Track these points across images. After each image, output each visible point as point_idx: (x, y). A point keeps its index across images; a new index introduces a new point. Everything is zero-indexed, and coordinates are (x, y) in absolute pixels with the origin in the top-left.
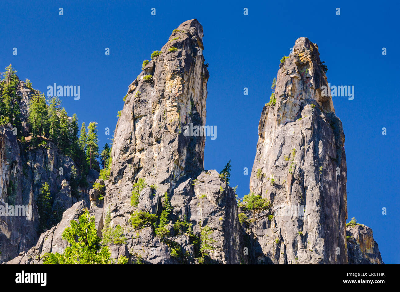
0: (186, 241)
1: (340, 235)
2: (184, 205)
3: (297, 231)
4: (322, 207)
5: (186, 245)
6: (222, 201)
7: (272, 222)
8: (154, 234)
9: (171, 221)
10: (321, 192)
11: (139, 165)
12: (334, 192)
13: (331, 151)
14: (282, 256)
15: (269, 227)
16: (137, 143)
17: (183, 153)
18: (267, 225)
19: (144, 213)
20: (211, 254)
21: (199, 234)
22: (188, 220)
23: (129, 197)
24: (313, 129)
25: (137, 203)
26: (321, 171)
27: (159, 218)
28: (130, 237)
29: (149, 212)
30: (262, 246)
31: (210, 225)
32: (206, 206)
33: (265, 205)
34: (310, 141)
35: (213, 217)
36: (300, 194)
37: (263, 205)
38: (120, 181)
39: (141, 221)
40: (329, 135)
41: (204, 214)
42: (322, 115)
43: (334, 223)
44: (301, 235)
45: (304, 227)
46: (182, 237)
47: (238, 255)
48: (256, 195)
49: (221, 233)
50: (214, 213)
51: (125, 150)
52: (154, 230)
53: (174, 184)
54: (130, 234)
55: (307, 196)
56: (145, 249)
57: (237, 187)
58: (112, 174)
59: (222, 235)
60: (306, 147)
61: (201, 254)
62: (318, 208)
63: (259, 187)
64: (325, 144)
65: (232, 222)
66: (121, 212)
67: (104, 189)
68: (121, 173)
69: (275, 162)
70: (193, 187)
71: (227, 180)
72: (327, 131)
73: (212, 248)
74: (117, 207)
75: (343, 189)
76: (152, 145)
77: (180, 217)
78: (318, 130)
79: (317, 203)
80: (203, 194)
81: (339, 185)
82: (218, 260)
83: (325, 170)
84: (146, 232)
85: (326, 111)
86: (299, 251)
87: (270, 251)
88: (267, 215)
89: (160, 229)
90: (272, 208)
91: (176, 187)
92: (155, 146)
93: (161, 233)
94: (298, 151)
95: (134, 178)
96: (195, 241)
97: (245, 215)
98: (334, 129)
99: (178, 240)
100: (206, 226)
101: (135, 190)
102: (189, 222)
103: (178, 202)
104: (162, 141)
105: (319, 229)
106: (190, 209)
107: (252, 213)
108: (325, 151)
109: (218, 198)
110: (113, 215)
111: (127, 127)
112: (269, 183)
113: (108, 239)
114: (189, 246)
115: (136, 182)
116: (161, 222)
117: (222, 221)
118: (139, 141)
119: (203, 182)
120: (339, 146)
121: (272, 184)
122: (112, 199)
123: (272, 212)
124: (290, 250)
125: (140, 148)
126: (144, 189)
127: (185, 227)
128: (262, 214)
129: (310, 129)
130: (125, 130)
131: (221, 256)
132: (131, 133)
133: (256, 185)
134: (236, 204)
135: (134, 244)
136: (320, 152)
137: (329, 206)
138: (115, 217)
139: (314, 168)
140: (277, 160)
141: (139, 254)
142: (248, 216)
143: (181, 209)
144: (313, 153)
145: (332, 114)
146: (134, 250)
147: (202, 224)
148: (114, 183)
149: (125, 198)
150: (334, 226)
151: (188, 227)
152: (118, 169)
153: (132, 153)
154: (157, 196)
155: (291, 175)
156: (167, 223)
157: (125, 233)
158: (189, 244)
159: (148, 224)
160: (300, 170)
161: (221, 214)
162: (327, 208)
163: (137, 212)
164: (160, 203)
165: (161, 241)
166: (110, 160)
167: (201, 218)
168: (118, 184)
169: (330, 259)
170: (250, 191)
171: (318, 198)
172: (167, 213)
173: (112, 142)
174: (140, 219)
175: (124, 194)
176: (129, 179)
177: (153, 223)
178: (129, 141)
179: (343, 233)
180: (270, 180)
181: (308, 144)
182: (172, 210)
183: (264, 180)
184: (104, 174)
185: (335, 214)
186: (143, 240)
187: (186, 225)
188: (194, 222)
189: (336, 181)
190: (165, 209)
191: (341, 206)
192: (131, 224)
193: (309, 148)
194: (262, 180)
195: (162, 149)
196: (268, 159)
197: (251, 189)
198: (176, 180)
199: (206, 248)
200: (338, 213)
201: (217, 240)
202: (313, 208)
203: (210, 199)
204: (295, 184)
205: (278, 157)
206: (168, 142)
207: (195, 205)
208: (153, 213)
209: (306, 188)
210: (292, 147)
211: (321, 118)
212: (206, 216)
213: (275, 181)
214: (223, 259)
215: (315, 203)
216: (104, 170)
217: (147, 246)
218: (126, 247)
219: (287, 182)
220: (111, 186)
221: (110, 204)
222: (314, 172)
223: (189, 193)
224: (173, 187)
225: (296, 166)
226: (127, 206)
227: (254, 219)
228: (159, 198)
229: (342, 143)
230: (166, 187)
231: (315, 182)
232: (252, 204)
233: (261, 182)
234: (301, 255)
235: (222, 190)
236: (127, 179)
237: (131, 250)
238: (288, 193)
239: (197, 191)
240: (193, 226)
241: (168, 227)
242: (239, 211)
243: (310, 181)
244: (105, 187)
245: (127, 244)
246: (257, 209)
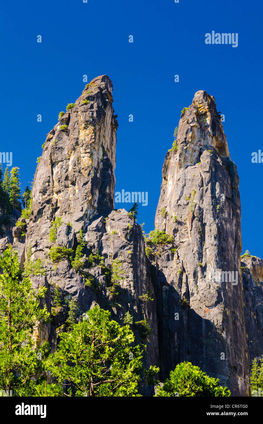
0: (99, 272)
1: (235, 266)
2: (96, 240)
3: (198, 263)
4: (219, 241)
5: (98, 276)
6: (131, 236)
7: (175, 255)
8: (70, 267)
9: (85, 255)
10: (218, 228)
11: (57, 205)
12: (229, 228)
13: (227, 192)
14: (184, 285)
15: (172, 259)
16: (54, 185)
17: (95, 194)
18: (170, 257)
19: (61, 248)
20: (121, 284)
21: (110, 266)
22: (100, 254)
23: (48, 234)
24: (210, 172)
25: (55, 239)
26: (218, 210)
27: (74, 253)
28: (49, 269)
29: (66, 246)
30: (166, 276)
31: (120, 258)
32: (116, 241)
33: (168, 240)
34: (208, 183)
35: (123, 250)
36: (200, 229)
37: (167, 240)
38: (39, 220)
39: (59, 255)
40: (225, 177)
41: (114, 248)
42: (219, 160)
43: (230, 255)
44: (201, 266)
45: (204, 259)
46: (96, 268)
47: (145, 284)
48: (161, 231)
49: (130, 265)
50: (123, 247)
51: (44, 192)
52: (70, 263)
53: (88, 222)
54: (49, 266)
55: (206, 232)
56: (63, 279)
57: (144, 224)
58: (32, 213)
59: (131, 267)
60: (205, 188)
61: (112, 284)
62: (216, 242)
63: (163, 224)
64: (221, 186)
65: (140, 255)
66: (40, 247)
67: (26, 226)
68: (40, 212)
69: (178, 201)
70: (104, 224)
71: (135, 218)
72: (223, 174)
73: (122, 278)
74: (37, 243)
75: (238, 225)
76: (68, 187)
77: (93, 250)
78: (215, 173)
79: (215, 238)
80: (114, 230)
81: (234, 222)
82: (127, 289)
83: (222, 208)
84: (63, 264)
85: (222, 156)
86: (199, 280)
87: (173, 281)
88: (170, 249)
89: (76, 261)
90: (175, 242)
91: (90, 224)
92: (71, 188)
93: (76, 265)
94: (198, 191)
95: (52, 216)
96: (107, 272)
97: (151, 249)
98: (229, 171)
99: (92, 271)
100: (117, 259)
101: (53, 228)
102: (101, 256)
103: (91, 238)
104: (76, 184)
105: (216, 261)
106: (102, 244)
107: (158, 247)
108: (222, 192)
109: (127, 234)
110: (34, 249)
111: (45, 172)
112: (173, 221)
113: (29, 271)
114: (102, 277)
115: (54, 220)
116: (77, 255)
117: (131, 254)
118: (56, 183)
119: (113, 220)
120: (234, 186)
121: (175, 221)
122: (33, 235)
123: (175, 246)
124: (191, 280)
125: (58, 190)
126: (62, 227)
127: (98, 260)
128: (166, 248)
129: (208, 172)
130: (43, 174)
131: (130, 285)
132: (49, 177)
133: (160, 222)
134: (143, 239)
135: (52, 275)
136: (217, 193)
137: (226, 240)
138: (35, 252)
139: (212, 207)
140: (179, 200)
141: (57, 284)
142: (154, 250)
143: (94, 244)
144: (211, 193)
145: (228, 158)
146: (53, 281)
147: (113, 257)
148: (34, 222)
149: (44, 234)
150: (230, 258)
151: (101, 260)
152: (38, 209)
153: (50, 195)
154: (73, 233)
155: (191, 213)
156: (82, 256)
157: (44, 266)
158: (102, 275)
159: (65, 257)
160: (200, 209)
161: (130, 248)
162: (224, 242)
163: (55, 247)
164: (75, 239)
165: (77, 272)
166: (31, 201)
167: (112, 251)
168: (38, 222)
169: (227, 288)
170: (155, 227)
171: (215, 233)
172: (82, 248)
173: (32, 185)
174: (58, 254)
175: (43, 231)
176: (48, 218)
177: (69, 256)
178: (47, 184)
179: (238, 264)
180: (173, 218)
181: (207, 186)
182: (86, 245)
183: (167, 217)
184: (26, 213)
185: (231, 247)
186: (61, 272)
187: (98, 258)
188: (106, 255)
189: (232, 218)
190: (80, 244)
191: (236, 241)
192: (50, 257)
193: (207, 189)
194: (165, 218)
195: (77, 191)
196: (171, 199)
197: (156, 226)
198: (89, 218)
199: (117, 279)
200: (233, 246)
201: (127, 271)
202: (211, 242)
203: (119, 235)
204: (195, 221)
205: (180, 197)
206: (82, 184)
207: (107, 240)
208: (69, 247)
209: (205, 224)
210: (193, 189)
211: (218, 162)
212: (116, 250)
213: (177, 219)
214: (132, 288)
215: (213, 237)
216: (25, 210)
217: (65, 277)
218: (46, 278)
219: (188, 219)
220: (31, 224)
221: (31, 239)
222: (212, 210)
223: (101, 229)
224: (87, 225)
225: (196, 205)
226: (46, 241)
227: (158, 252)
228: (75, 235)
229: (236, 184)
230: (80, 224)
231: (212, 219)
232: (158, 239)
233: (165, 220)
234: (201, 283)
235: (130, 227)
236: (46, 218)
237: (50, 281)
238: (189, 229)
239: (108, 228)
240: (105, 259)
241: (82, 260)
242: (146, 245)
243: (208, 218)
244: (26, 225)
245: (47, 276)
246: (161, 243)
